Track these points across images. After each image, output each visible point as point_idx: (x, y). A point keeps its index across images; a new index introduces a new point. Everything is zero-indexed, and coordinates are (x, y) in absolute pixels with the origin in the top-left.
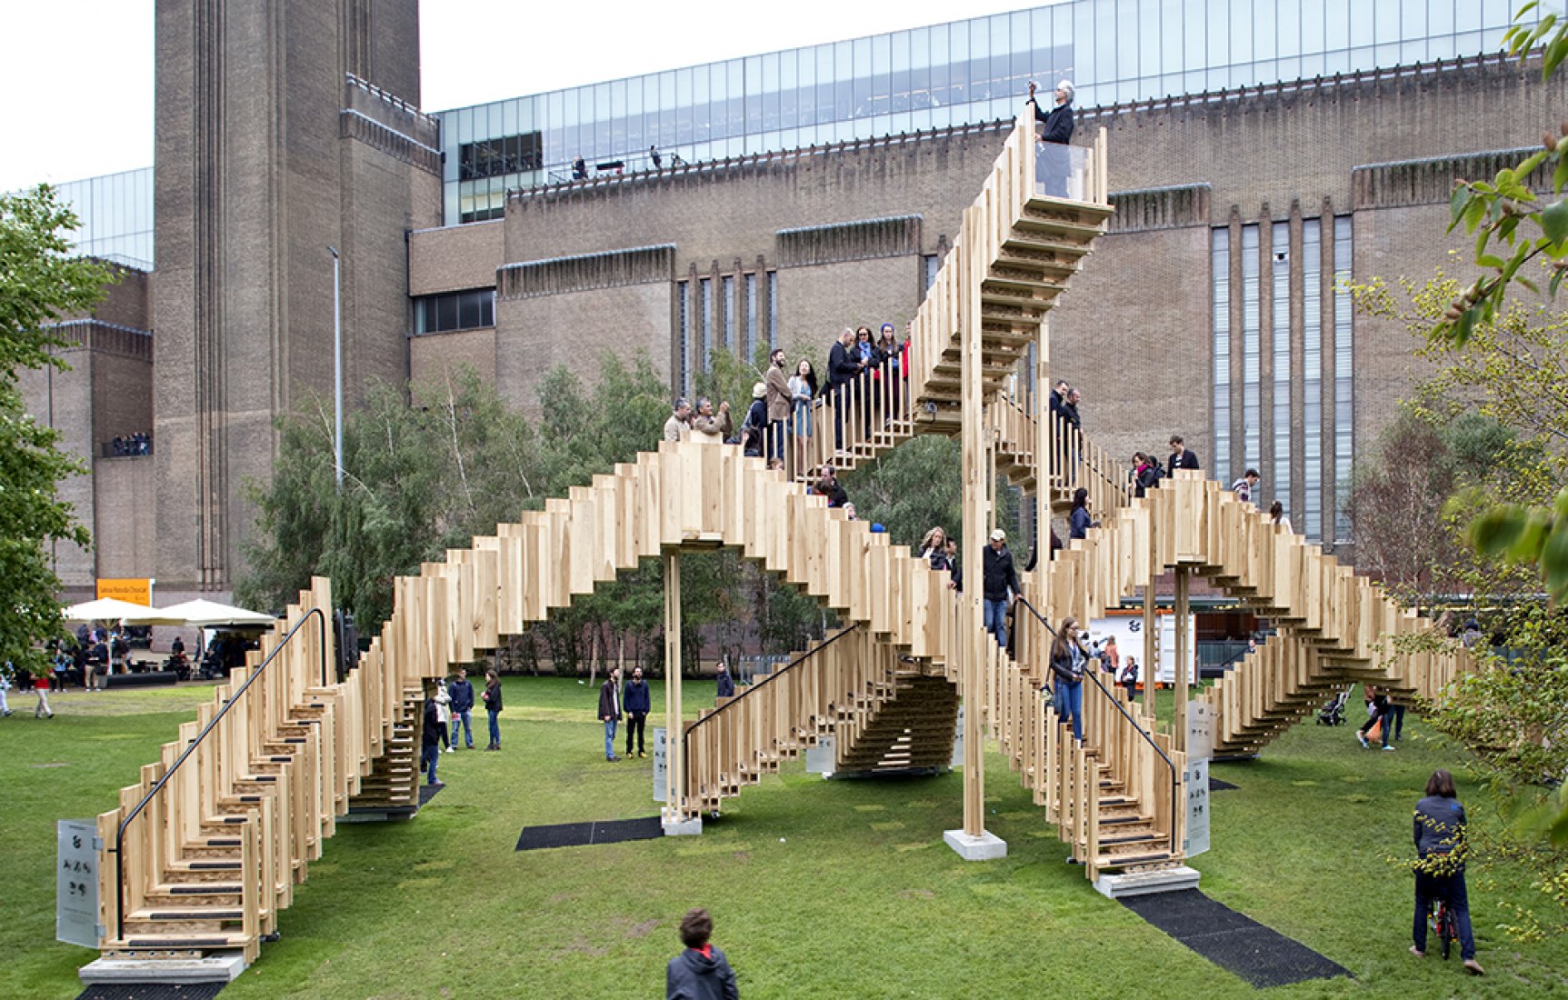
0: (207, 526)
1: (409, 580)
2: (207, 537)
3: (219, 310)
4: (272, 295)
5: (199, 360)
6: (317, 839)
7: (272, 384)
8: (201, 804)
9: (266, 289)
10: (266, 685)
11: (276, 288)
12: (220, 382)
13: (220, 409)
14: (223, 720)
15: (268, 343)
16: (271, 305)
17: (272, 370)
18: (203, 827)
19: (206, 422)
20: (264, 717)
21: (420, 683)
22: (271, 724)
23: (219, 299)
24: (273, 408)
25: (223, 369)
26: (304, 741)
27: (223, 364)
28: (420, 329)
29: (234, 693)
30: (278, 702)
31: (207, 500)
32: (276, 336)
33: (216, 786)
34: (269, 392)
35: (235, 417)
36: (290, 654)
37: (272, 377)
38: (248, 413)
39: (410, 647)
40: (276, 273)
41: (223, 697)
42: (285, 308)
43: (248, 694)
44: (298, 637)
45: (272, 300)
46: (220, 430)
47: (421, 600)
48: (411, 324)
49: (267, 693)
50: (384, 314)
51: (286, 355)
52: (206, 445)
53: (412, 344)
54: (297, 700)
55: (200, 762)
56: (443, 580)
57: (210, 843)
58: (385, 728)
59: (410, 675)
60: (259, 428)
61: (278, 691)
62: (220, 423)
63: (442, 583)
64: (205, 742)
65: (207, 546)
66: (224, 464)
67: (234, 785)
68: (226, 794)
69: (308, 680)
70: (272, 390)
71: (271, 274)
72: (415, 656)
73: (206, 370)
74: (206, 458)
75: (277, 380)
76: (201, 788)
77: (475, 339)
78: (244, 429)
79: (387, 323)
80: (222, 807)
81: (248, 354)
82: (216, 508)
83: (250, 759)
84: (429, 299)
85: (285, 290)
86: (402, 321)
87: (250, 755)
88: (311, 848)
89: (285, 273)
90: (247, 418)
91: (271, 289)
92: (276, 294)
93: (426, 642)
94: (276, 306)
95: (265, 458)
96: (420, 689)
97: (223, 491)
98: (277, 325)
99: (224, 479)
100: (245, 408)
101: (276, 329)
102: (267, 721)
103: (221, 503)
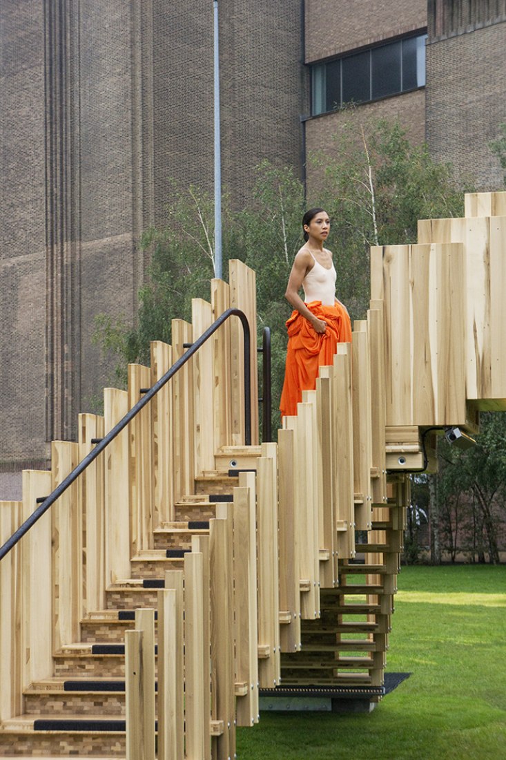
0: (58, 387)
1: (397, 250)
2: (58, 401)
3: (72, 112)
4: (133, 84)
5: (50, 181)
6: (251, 688)
7: (134, 199)
8: (54, 618)
9: (128, 76)
10: (159, 425)
11: (138, 73)
12: (73, 205)
13: (73, 239)
14: (91, 470)
15: (129, 148)
16: (133, 97)
17: (134, 181)
18: (57, 660)
19: (57, 257)
20: (155, 483)
21: (416, 436)
22: (164, 498)
23: (72, 99)
24: (134, 231)
25: (77, 188)
26: (229, 499)
27: (77, 182)
28: (319, 109)
29: (109, 427)
30: (177, 462)
31: (58, 355)
32: (139, 138)
33: (79, 591)
34: (130, 210)
35: (92, 246)
36: (195, 383)
37: (134, 191)
38: (106, 240)
39: (397, 372)
40: (139, 53)
41: (91, 435)
42: (150, 97)
43: (131, 438)
44: (206, 353)
45: (133, 91)
46: (72, 265)
47: (418, 288)
48: (306, 102)
49: (159, 441)
50: (271, 92)
51: (150, 159)
52: (57, 286)
53: (308, 129)
54: (205, 465)
55: (54, 543)
56: (458, 247)
57: (69, 686)
58: (357, 506)
59: (398, 421)
60: (118, 258)
61: (177, 443)
62: (73, 257)
63: (456, 252)
64: (63, 503)
65: (57, 413)
66: (77, 308)
67: (108, 594)
68: (94, 607)
69: (223, 433)
70: (134, 208)
71: (132, 56)
72: (406, 388)
73: (57, 191)
74: (58, 301)
75: (140, 193)
76: (55, 588)
77: (394, 110)
78: (100, 262)
79: (275, 105)
80: (87, 629)
81: (106, 164)
82: (68, 363)
83: (132, 553)
84: (330, 64)
85: (150, 74)
86: (295, 99)
87: (132, 544)
88: (242, 700)
89: (149, 53)
90: (104, 247)
91: (133, 76)
92: (139, 81)
93: (427, 362)
94: (139, 98)
95: (124, 297)
96: (416, 447)
97: (76, 342)
98: (140, 122)
99: (77, 327)
100: (101, 234)
101: (139, 128)
102: (159, 489)
103: (73, 358)
